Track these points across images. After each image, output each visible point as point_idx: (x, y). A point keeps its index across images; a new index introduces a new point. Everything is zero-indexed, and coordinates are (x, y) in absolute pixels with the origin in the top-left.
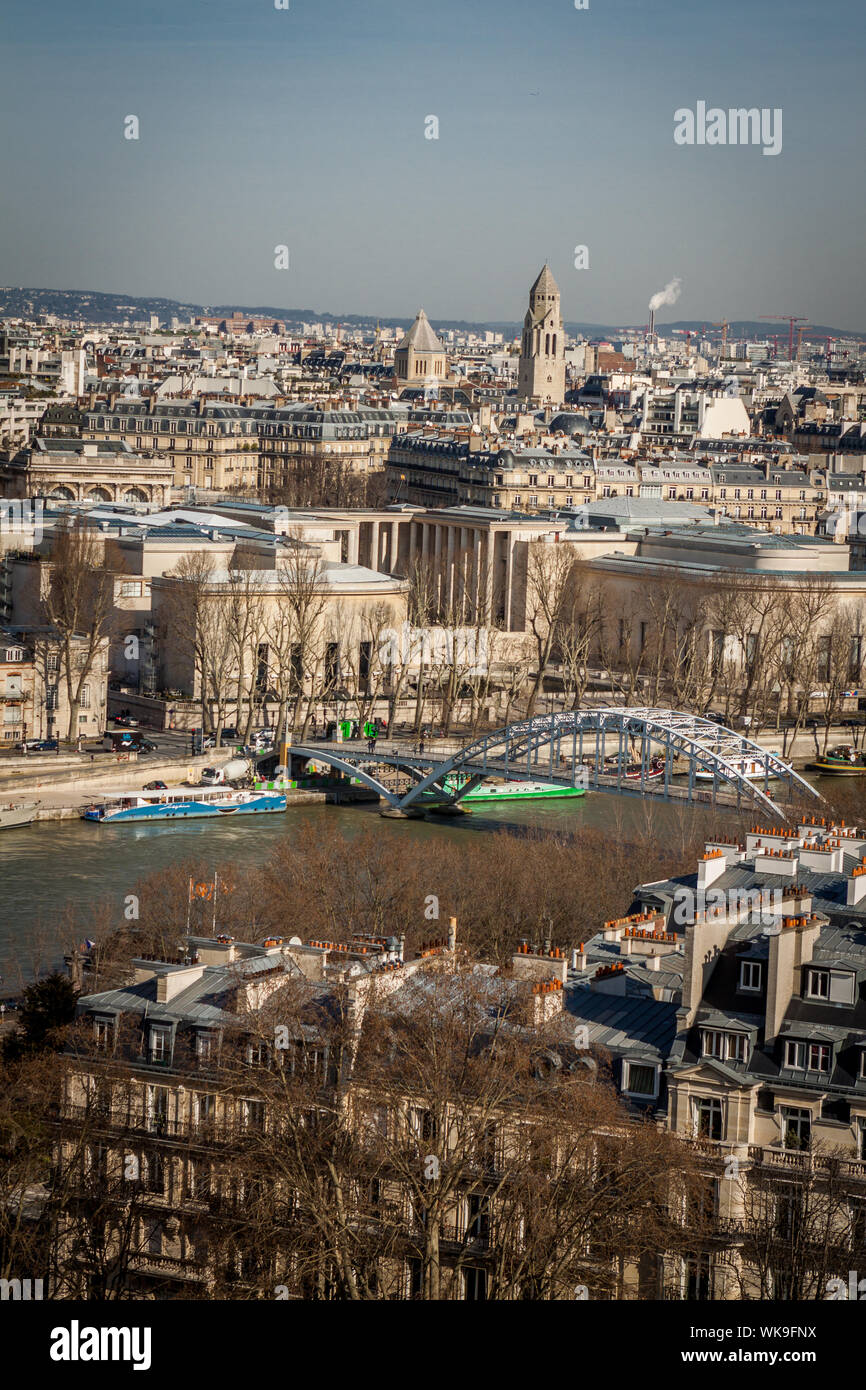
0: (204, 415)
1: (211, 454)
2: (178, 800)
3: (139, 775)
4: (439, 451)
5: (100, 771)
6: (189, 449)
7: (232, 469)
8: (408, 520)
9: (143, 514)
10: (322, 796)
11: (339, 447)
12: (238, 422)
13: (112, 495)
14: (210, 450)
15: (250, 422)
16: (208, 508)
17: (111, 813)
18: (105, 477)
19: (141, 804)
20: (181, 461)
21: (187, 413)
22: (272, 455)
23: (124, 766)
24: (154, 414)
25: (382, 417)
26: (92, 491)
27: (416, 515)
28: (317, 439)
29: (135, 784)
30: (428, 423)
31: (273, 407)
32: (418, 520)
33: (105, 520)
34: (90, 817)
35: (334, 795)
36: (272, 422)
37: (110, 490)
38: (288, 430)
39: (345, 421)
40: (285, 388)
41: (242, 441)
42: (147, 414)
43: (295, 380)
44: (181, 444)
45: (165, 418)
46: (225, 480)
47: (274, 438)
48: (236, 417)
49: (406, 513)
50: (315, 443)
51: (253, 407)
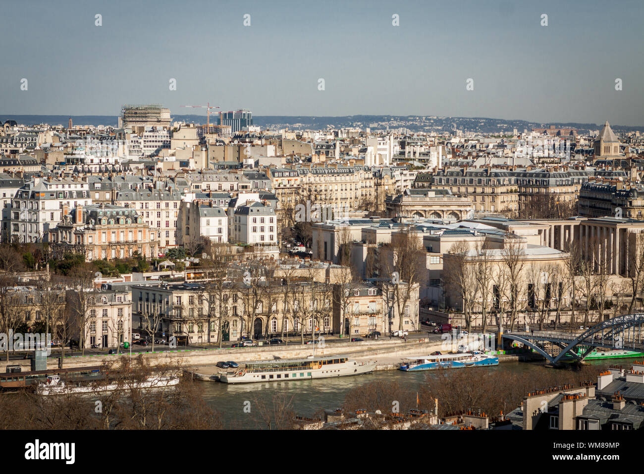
0: (490, 176)
1: (494, 195)
2: (444, 360)
3: (429, 349)
4: (602, 190)
5: (409, 347)
6: (483, 192)
7: (504, 202)
8: (578, 224)
9: (447, 224)
10: (517, 358)
11: (558, 190)
12: (507, 179)
13: (442, 216)
14: (493, 193)
15: (513, 179)
16: (478, 220)
17: (412, 367)
18: (438, 207)
19: (427, 362)
20: (479, 198)
21: (482, 176)
22: (525, 194)
23: (421, 344)
24: (466, 176)
25: (581, 174)
26: (432, 214)
27: (582, 221)
28: (547, 186)
29: (426, 353)
30: (599, 176)
31: (525, 171)
32: (583, 224)
33: (425, 227)
34: (402, 369)
35: (524, 358)
36: (525, 178)
37: (441, 213)
38: (533, 182)
39: (561, 177)
40: (535, 162)
41: (509, 188)
42: (463, 176)
43: (540, 158)
44: (479, 190)
45: (471, 178)
46: (501, 207)
47: (526, 187)
48: (506, 176)
49: (578, 221)
50: (546, 188)
51: (516, 171)
